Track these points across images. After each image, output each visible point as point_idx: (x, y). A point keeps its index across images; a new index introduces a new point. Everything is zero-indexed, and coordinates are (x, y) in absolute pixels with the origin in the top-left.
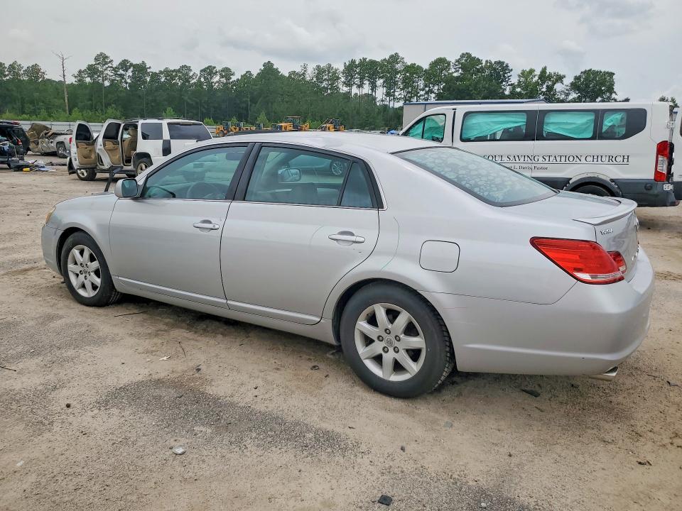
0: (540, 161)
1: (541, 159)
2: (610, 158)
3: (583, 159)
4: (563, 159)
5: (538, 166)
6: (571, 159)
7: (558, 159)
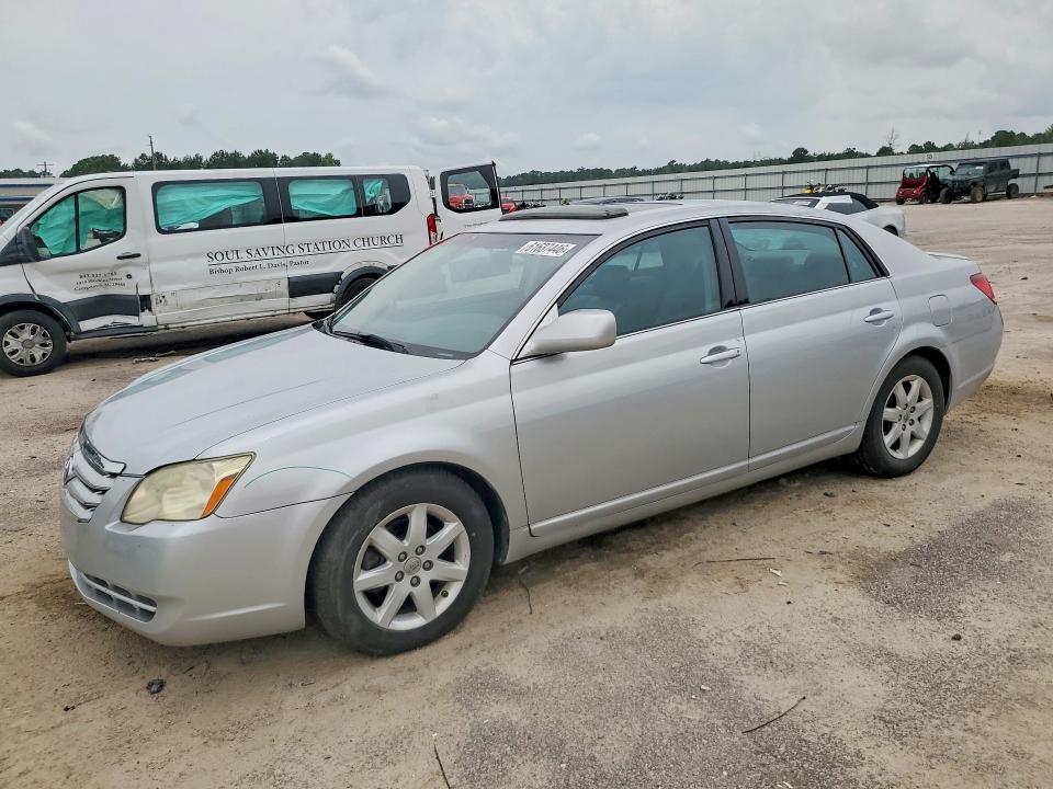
0: (297, 253)
1: (297, 249)
2: (383, 240)
3: (352, 244)
4: (327, 246)
5: (295, 260)
6: (337, 245)
7: (320, 247)
